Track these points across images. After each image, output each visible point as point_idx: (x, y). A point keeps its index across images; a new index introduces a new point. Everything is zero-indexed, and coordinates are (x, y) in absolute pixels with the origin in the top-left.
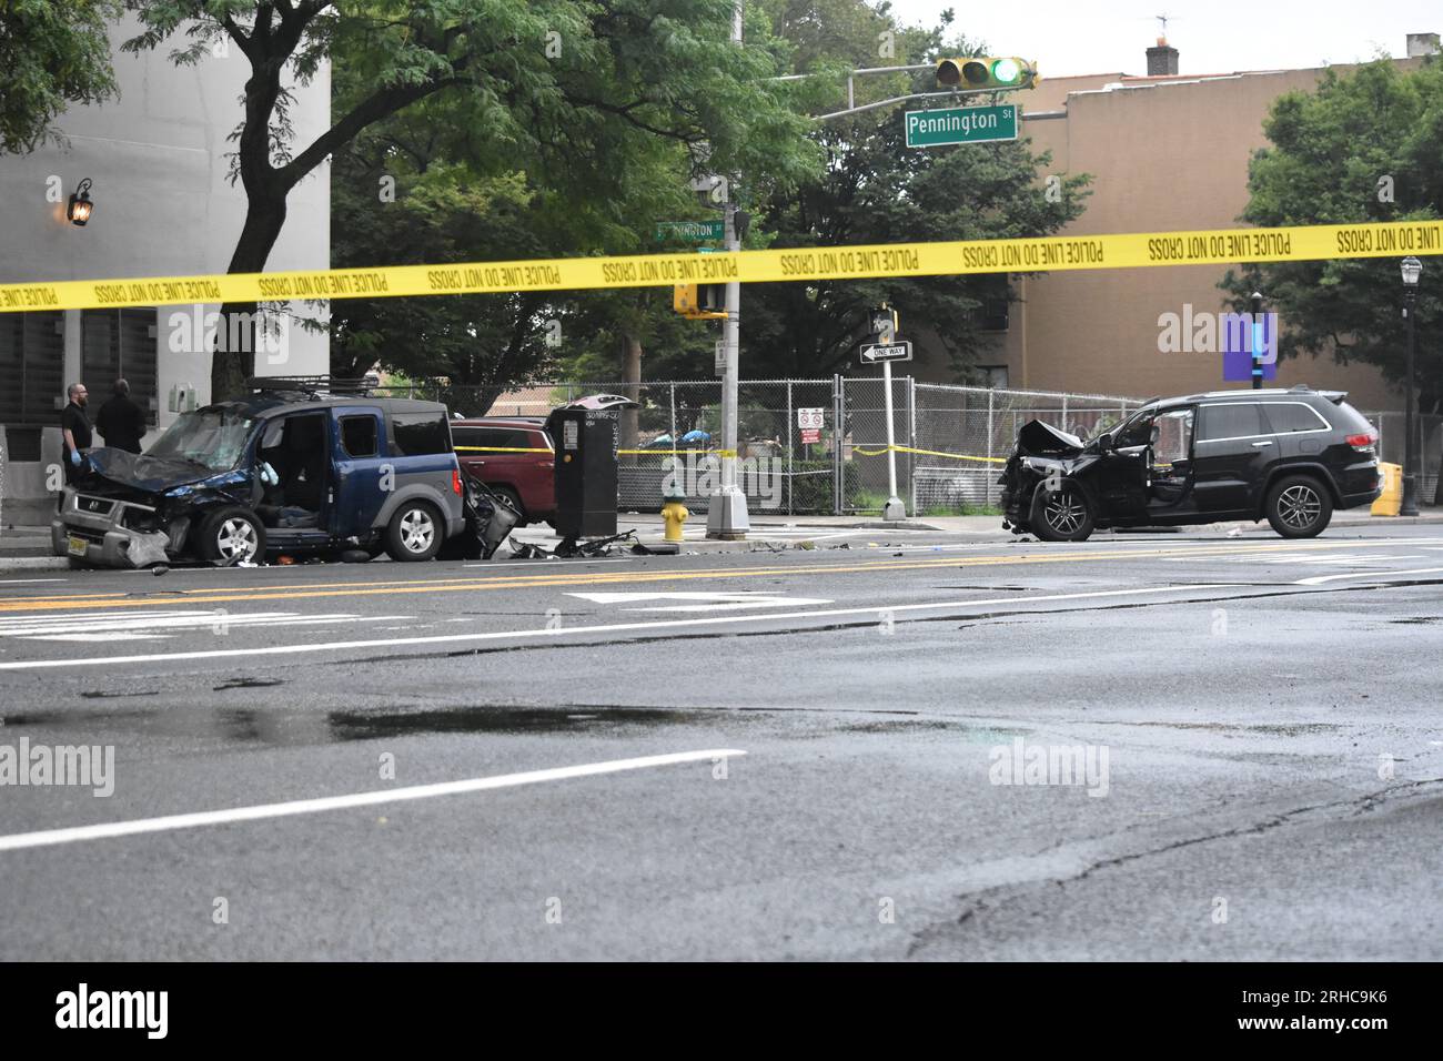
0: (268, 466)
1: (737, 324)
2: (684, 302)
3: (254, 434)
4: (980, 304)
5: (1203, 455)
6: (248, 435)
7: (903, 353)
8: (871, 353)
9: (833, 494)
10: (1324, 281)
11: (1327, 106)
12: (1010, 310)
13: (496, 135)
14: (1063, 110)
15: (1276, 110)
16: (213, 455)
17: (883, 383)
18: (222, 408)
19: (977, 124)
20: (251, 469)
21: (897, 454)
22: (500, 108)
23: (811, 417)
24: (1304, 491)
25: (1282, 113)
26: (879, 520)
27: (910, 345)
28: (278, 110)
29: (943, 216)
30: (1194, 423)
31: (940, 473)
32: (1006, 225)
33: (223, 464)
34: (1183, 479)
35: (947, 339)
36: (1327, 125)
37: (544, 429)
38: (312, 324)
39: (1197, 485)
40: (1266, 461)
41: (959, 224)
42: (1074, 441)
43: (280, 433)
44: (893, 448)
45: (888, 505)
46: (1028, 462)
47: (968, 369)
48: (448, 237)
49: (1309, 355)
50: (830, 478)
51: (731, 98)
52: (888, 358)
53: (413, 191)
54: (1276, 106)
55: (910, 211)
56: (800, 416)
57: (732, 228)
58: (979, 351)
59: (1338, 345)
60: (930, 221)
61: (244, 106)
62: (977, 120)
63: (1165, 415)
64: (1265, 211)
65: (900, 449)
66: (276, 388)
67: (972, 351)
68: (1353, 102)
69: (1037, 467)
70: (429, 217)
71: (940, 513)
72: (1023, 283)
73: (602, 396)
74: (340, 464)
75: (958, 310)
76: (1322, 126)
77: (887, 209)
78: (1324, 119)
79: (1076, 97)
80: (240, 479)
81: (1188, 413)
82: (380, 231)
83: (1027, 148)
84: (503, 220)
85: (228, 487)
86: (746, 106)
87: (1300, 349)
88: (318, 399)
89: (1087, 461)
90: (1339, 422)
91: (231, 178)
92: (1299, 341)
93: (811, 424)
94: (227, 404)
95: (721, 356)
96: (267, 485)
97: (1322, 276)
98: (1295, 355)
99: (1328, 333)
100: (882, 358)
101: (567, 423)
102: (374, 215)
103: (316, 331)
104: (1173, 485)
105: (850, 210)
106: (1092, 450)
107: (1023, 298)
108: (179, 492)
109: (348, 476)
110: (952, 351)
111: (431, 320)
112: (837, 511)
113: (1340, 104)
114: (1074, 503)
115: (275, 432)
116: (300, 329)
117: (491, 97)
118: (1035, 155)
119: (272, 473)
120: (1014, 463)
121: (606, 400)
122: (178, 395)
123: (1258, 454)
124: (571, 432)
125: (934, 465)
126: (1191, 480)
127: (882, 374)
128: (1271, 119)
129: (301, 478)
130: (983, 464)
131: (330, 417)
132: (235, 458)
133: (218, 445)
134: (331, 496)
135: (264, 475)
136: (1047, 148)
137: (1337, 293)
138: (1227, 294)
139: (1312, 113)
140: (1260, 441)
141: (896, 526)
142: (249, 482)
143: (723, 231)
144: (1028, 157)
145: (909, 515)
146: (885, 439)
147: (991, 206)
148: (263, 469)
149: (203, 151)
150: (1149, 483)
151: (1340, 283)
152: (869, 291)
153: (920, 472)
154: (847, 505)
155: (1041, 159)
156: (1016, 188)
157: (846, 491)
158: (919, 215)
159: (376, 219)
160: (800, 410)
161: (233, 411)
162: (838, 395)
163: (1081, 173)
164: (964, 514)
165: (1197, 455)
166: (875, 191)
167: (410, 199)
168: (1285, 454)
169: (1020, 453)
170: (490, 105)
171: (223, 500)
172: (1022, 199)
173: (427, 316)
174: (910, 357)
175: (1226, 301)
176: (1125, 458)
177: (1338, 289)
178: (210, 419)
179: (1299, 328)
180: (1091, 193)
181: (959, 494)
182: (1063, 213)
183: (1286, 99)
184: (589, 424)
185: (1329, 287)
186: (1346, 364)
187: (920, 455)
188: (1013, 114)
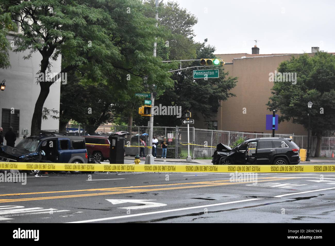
0: (43, 151)
1: (153, 117)
2: (141, 112)
3: (40, 144)
4: (212, 107)
5: (259, 152)
6: (39, 144)
7: (192, 122)
8: (185, 122)
9: (175, 153)
10: (290, 105)
11: (292, 65)
12: (218, 108)
13: (98, 77)
14: (232, 62)
15: (281, 65)
16: (30, 148)
17: (187, 128)
18: (33, 137)
19: (209, 74)
20: (39, 152)
21: (190, 145)
22: (99, 71)
23: (170, 136)
24: (282, 161)
25: (282, 66)
26: (185, 160)
27: (194, 120)
28: (48, 68)
29: (204, 86)
30: (257, 145)
31: (200, 149)
32: (218, 89)
33: (33, 150)
34: (254, 158)
35: (203, 114)
36: (292, 69)
37: (108, 139)
38: (54, 117)
39: (257, 159)
40: (273, 154)
41: (207, 88)
42: (229, 148)
43: (46, 143)
44: (189, 144)
45: (188, 157)
46: (219, 153)
47: (208, 122)
48: (88, 92)
49: (287, 121)
50: (175, 150)
51: (152, 69)
52: (189, 123)
53: (80, 81)
54: (281, 64)
55: (196, 85)
56: (168, 135)
57: (153, 95)
58: (211, 117)
59: (293, 119)
60: (201, 87)
61: (41, 67)
62: (209, 73)
63: (251, 143)
64: (277, 89)
65: (190, 144)
66: (45, 133)
67: (209, 117)
68: (298, 64)
69: (221, 154)
70: (84, 87)
71: (200, 159)
72: (222, 102)
73: (122, 132)
74: (60, 151)
75: (206, 108)
76: (291, 69)
77: (191, 84)
78: (292, 68)
79: (235, 60)
80: (36, 154)
81: (256, 143)
82: (72, 89)
83: (223, 71)
84: (101, 88)
85: (34, 156)
86: (156, 72)
87: (285, 120)
88: (55, 136)
89: (232, 153)
90: (290, 146)
91: (37, 83)
92: (284, 118)
93: (170, 137)
94: (34, 136)
95: (149, 125)
96: (43, 155)
97: (290, 104)
98: (283, 121)
99: (291, 116)
100: (187, 123)
101: (113, 140)
102: (71, 86)
103: (55, 119)
104: (252, 159)
105: (182, 84)
106: (233, 151)
107: (222, 105)
108: (22, 157)
109: (61, 154)
110: (204, 117)
111: (84, 110)
112: (176, 157)
113: (295, 64)
114: (229, 163)
115: (45, 143)
116: (52, 118)
117: (97, 69)
118: (225, 73)
119: (44, 153)
120: (215, 153)
121: (123, 133)
122: (24, 131)
123: (272, 153)
124: (114, 141)
125: (199, 147)
126: (256, 158)
127: (187, 127)
128: (280, 67)
129: (51, 154)
130: (210, 148)
131: (58, 140)
132: (35, 149)
133: (32, 146)
134: (57, 158)
135: (42, 153)
136: (228, 71)
137: (293, 108)
138: (268, 107)
139: (289, 66)
140: (272, 150)
141: (189, 162)
142: (38, 155)
143: (151, 96)
144: (223, 73)
145: (192, 159)
146: (187, 141)
147: (215, 84)
148: (42, 152)
149: (32, 74)
150: (246, 159)
151: (294, 106)
152: (186, 103)
153: (195, 149)
154: (178, 156)
155: (226, 74)
156: (220, 80)
157: (178, 153)
158: (198, 86)
159: (72, 87)
160: (168, 134)
161: (35, 138)
162: (177, 130)
163: (235, 77)
164: (205, 159)
165: (257, 152)
166: (188, 80)
167: (80, 83)
168: (278, 153)
169: (217, 151)
170: (97, 70)
171: (32, 159)
172: (222, 83)
173: (83, 109)
174: (193, 123)
175: (268, 108)
176: (241, 153)
177: (294, 107)
178: (30, 140)
179: (285, 115)
180: (237, 81)
181: (204, 154)
182: (231, 86)
183: (283, 63)
184: (118, 140)
185: (292, 107)
186: (295, 124)
187: (195, 146)
188: (218, 72)
